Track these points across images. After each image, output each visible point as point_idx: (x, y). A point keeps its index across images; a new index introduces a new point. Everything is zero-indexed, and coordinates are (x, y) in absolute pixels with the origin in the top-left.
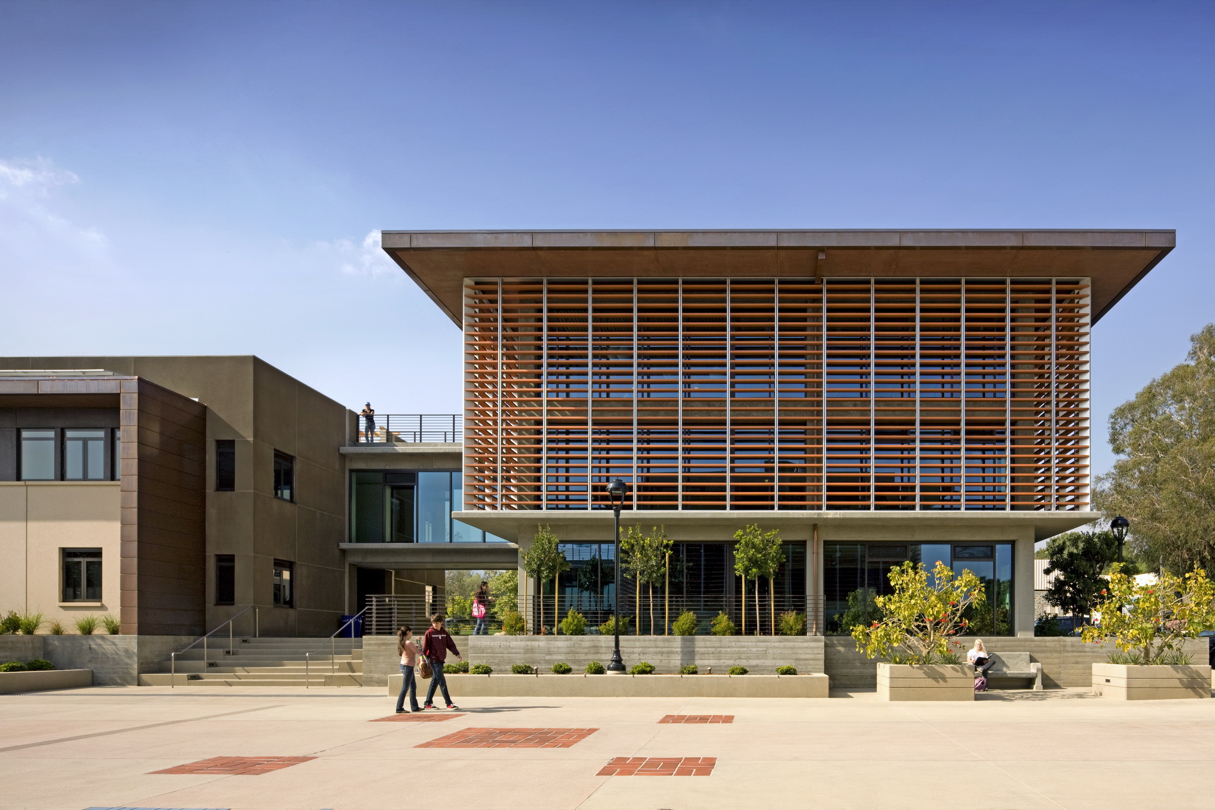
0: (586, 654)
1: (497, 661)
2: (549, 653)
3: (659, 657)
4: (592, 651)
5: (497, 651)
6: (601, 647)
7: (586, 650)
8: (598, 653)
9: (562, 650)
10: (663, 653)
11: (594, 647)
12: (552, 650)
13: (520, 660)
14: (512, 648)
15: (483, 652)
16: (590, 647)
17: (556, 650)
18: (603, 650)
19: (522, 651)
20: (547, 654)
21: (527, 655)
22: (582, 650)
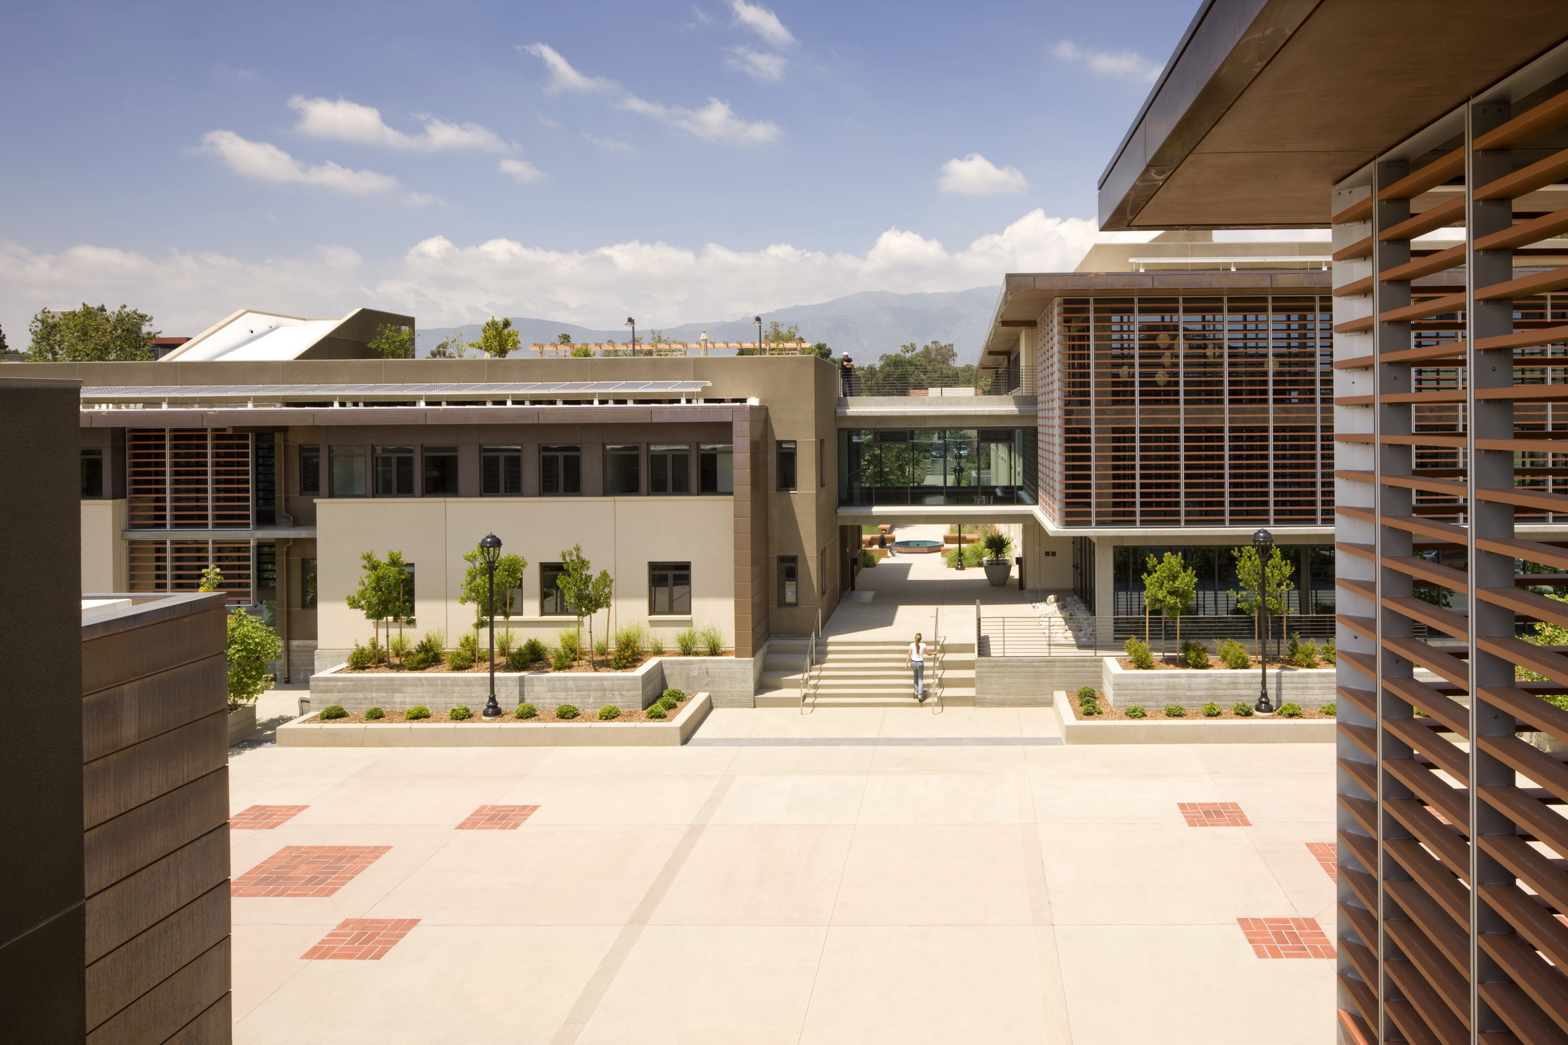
0: (1225, 689)
1: (1140, 697)
2: (1190, 690)
3: (1294, 692)
4: (1231, 687)
5: (1140, 687)
6: (1240, 683)
7: (1225, 687)
8: (1236, 689)
9: (1202, 686)
10: (1298, 688)
11: (1233, 683)
12: (1193, 686)
13: (1162, 696)
14: (1155, 685)
15: (1126, 689)
16: (1229, 684)
17: (1196, 686)
18: (1242, 686)
19: (1164, 687)
20: (1187, 690)
21: (1169, 692)
22: (1221, 687)
